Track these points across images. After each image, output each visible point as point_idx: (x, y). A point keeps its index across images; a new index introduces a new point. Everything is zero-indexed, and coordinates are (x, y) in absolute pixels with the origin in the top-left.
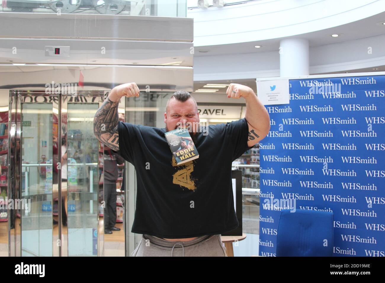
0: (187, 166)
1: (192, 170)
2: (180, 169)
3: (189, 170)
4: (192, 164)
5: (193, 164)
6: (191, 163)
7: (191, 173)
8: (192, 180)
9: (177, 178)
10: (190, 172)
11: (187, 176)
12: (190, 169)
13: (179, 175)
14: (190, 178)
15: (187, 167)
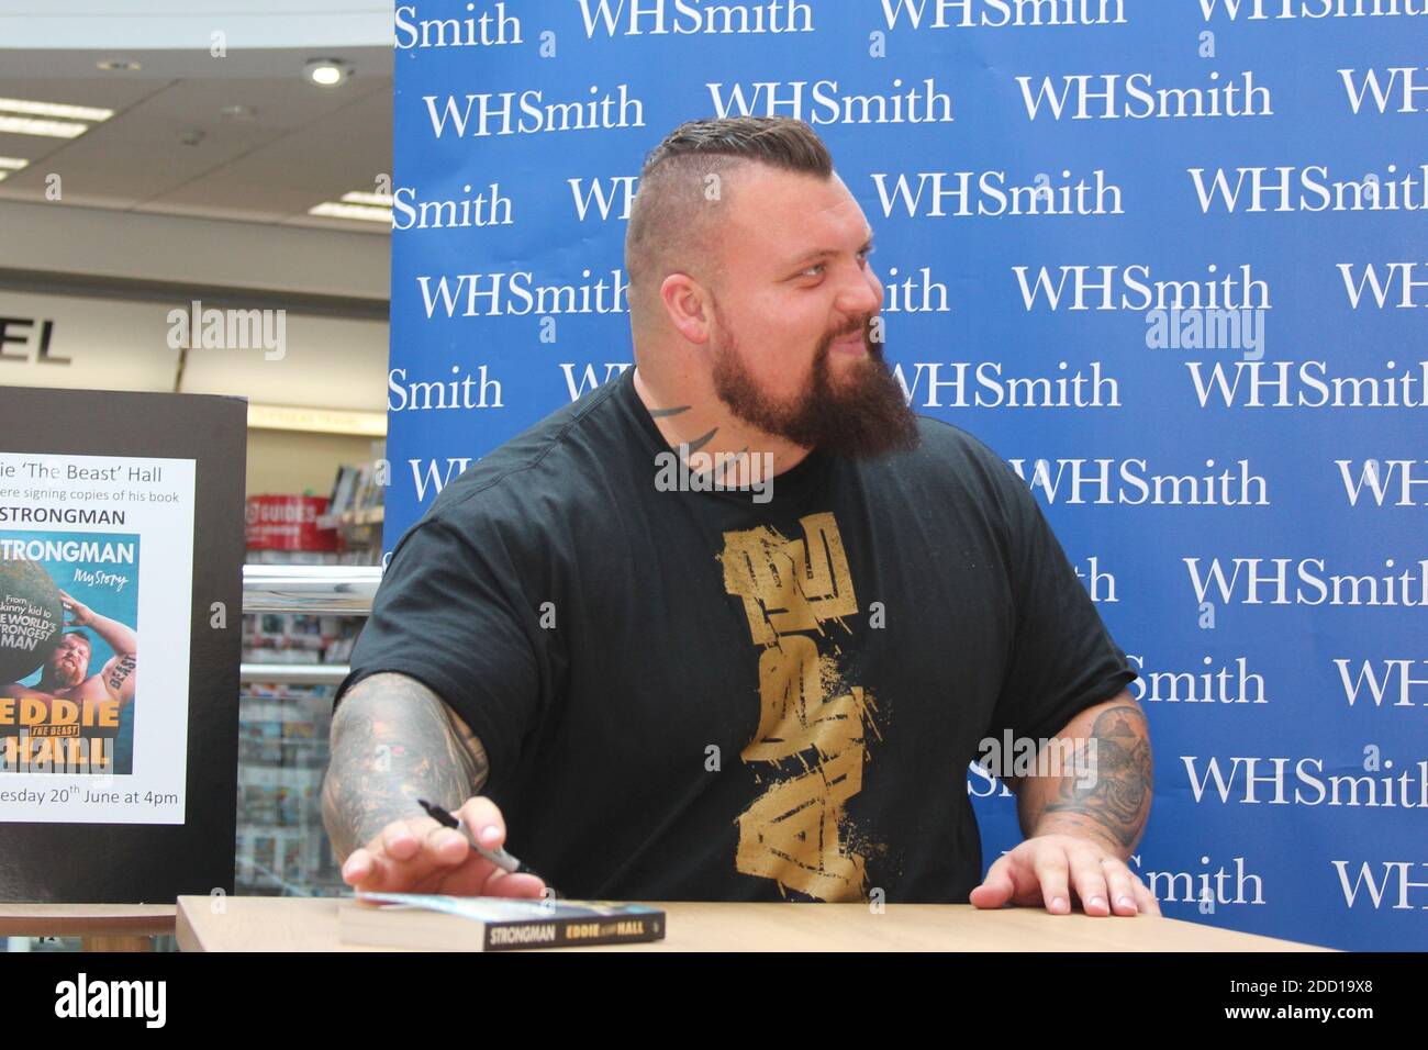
0: (830, 755)
1: (853, 786)
2: (784, 778)
3: (835, 782)
4: (860, 741)
5: (861, 747)
6: (854, 740)
7: (851, 805)
8: (851, 848)
9: (761, 837)
10: (841, 800)
11: (822, 823)
12: (844, 777)
13: (779, 819)
14: (842, 838)
15: (826, 760)
